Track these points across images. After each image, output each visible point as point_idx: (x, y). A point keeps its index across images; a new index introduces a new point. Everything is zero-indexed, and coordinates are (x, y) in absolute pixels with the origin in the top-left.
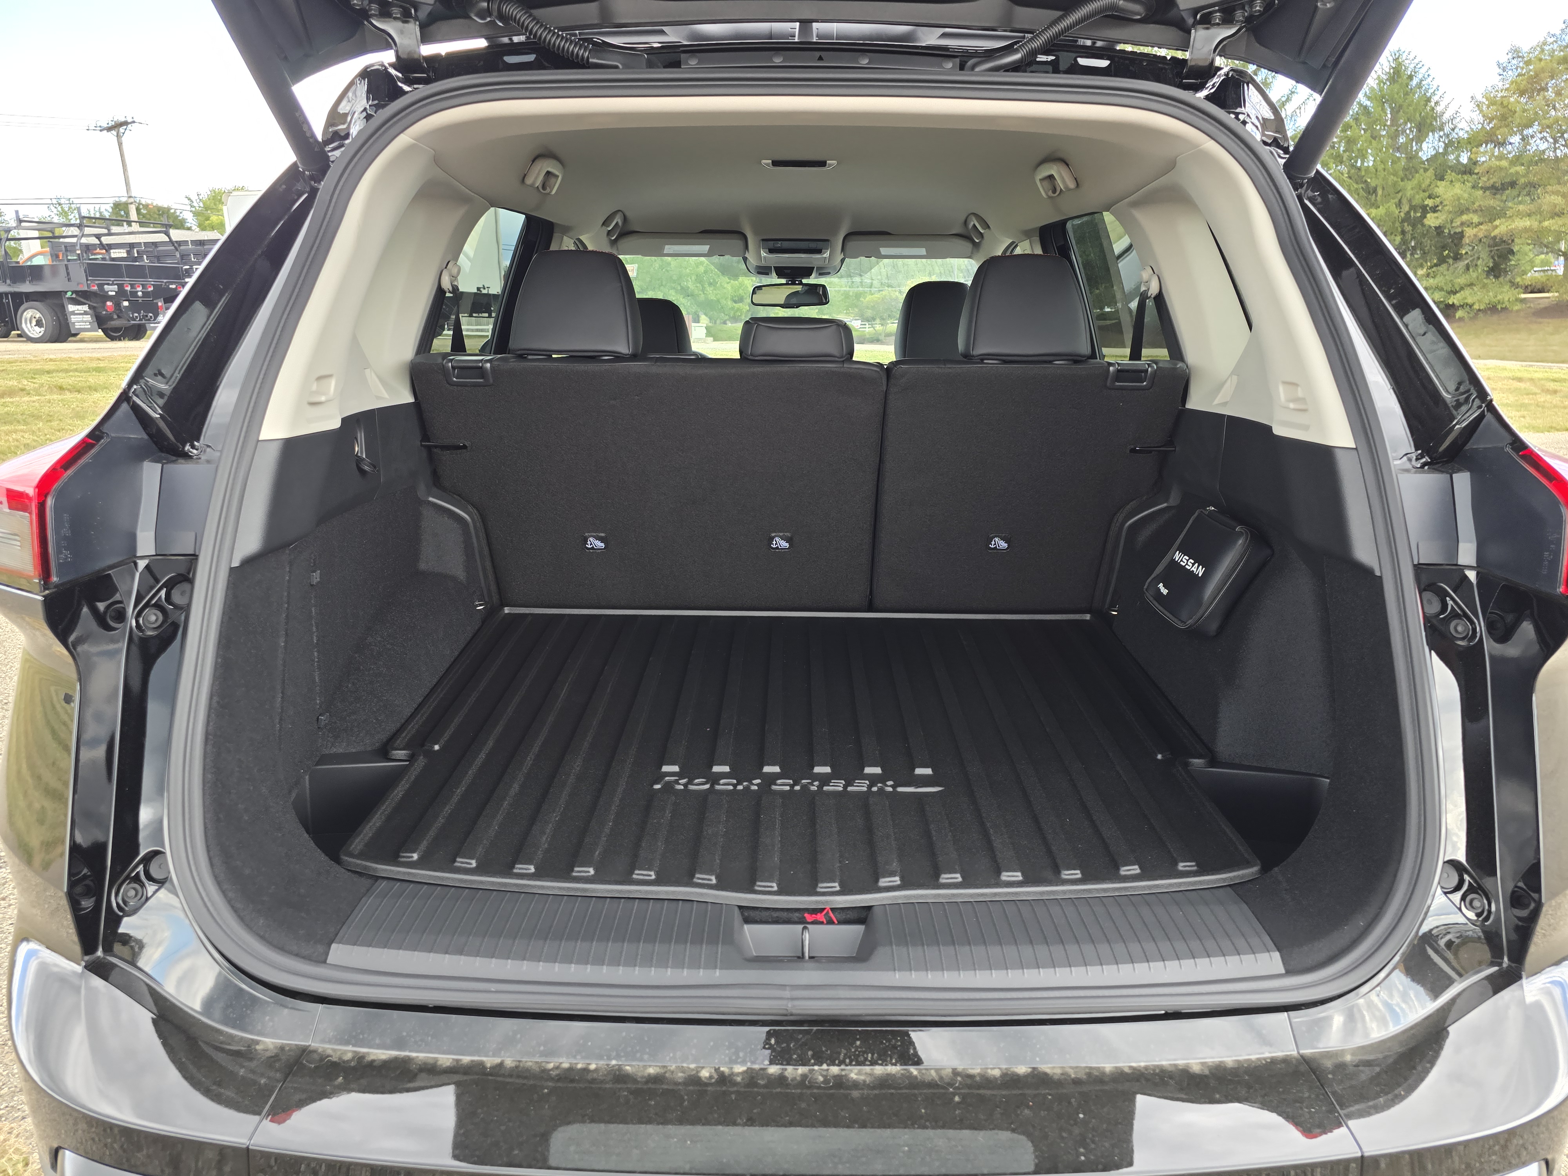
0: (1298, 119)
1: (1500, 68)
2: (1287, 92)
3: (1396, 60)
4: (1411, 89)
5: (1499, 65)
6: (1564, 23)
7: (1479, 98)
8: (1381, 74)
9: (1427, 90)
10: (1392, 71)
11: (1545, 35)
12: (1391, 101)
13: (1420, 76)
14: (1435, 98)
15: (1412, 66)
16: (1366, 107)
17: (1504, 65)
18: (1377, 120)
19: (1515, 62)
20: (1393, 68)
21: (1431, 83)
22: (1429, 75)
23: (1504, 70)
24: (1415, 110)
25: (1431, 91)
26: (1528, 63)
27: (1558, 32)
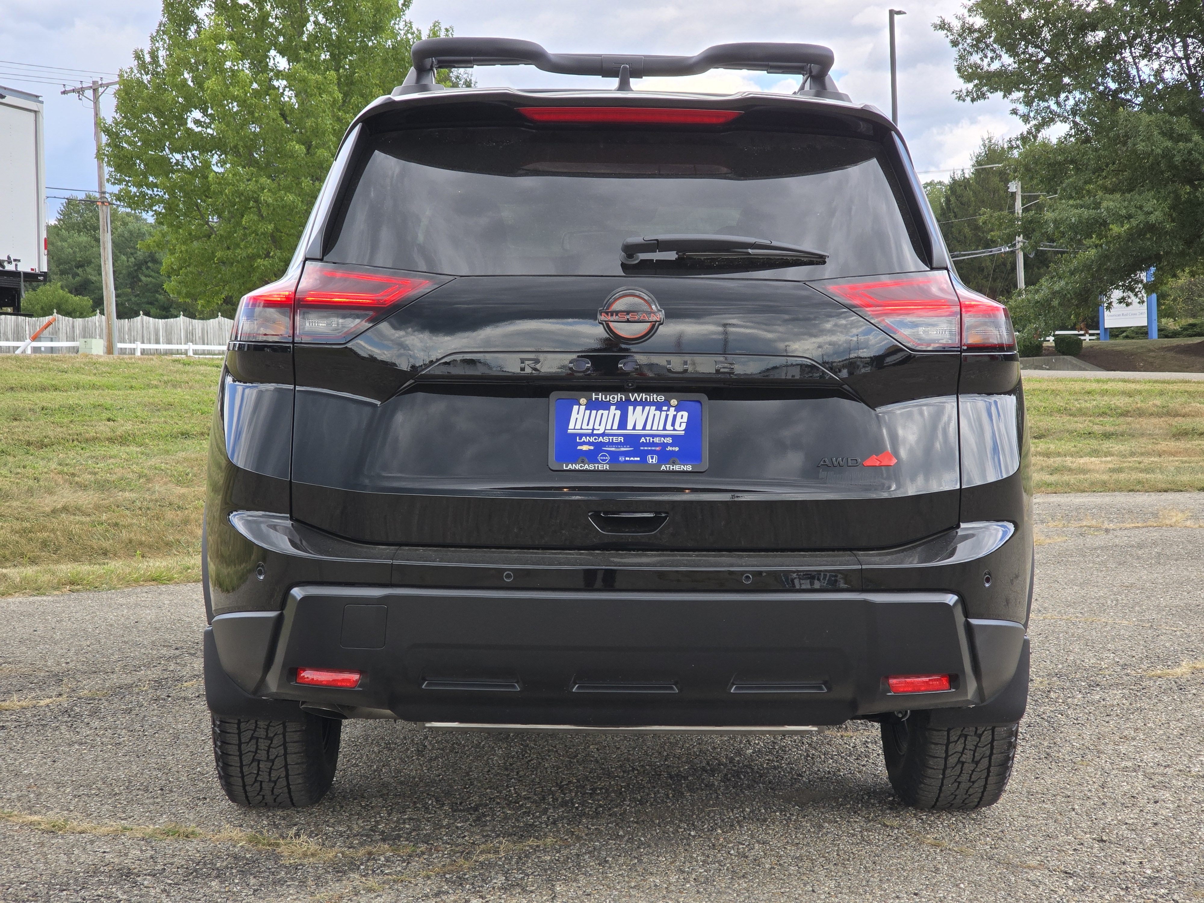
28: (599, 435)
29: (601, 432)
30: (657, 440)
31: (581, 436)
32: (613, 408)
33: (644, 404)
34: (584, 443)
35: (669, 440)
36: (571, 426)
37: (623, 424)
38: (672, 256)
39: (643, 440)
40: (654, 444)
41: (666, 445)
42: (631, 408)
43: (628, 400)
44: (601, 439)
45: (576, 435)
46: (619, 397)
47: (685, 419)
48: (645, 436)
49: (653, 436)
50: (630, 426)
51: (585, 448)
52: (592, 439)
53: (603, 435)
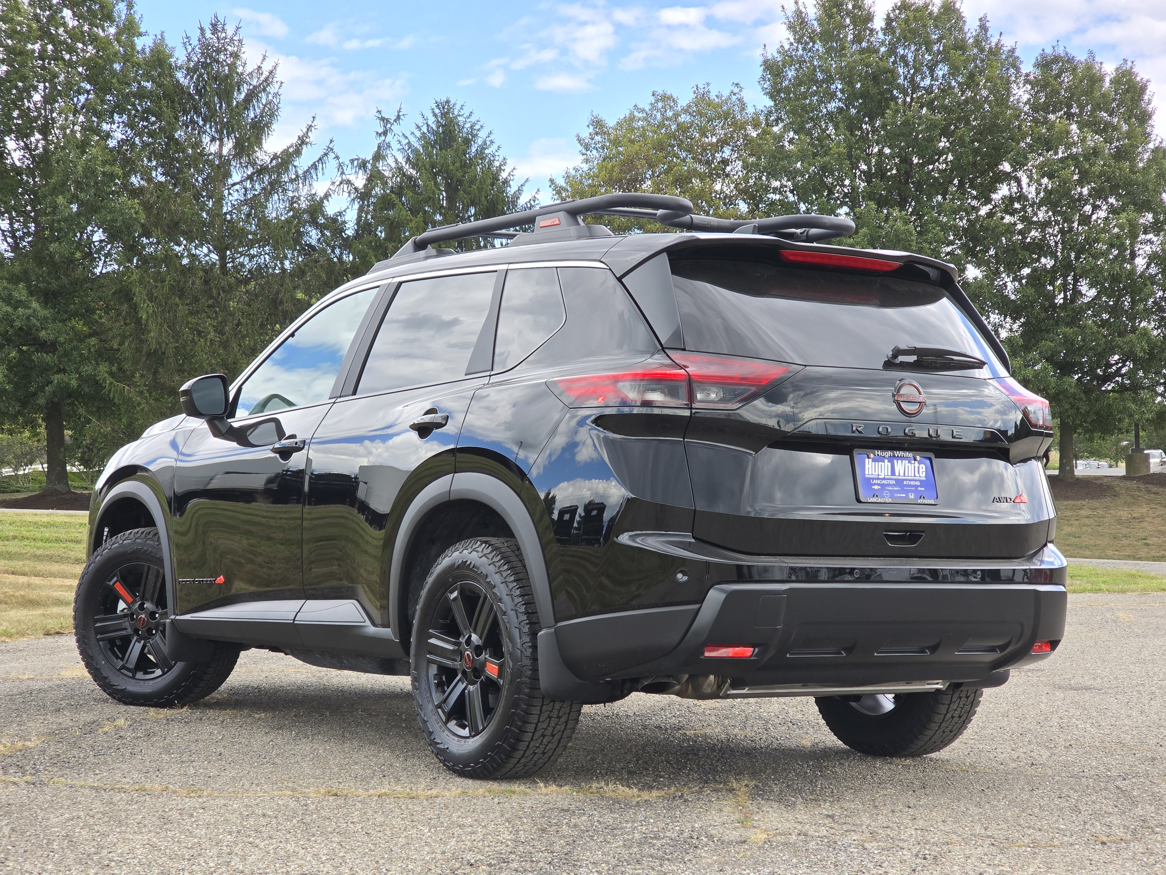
0: (315, 184)
1: (582, 145)
2: (294, 140)
3: (444, 115)
4: (470, 159)
5: (579, 140)
6: (653, 95)
7: (561, 182)
8: (426, 131)
9: (491, 163)
10: (441, 130)
11: (631, 107)
12: (444, 171)
13: (480, 141)
14: (504, 175)
15: (468, 125)
16: (410, 178)
17: (586, 141)
18: (430, 198)
19: (598, 138)
20: (443, 126)
21: (496, 154)
22: (492, 142)
23: (587, 147)
24: (480, 190)
25: (497, 164)
26: (616, 143)
27: (647, 108)
28: (882, 479)
29: (882, 477)
30: (912, 483)
31: (873, 479)
32: (886, 461)
33: (902, 458)
34: (875, 484)
35: (918, 483)
36: (867, 473)
37: (893, 473)
38: (912, 359)
39: (905, 483)
40: (911, 486)
41: (916, 486)
42: (895, 461)
43: (894, 456)
44: (883, 482)
45: (870, 479)
46: (889, 453)
47: (924, 470)
48: (906, 480)
49: (910, 480)
50: (897, 474)
51: (876, 487)
52: (879, 482)
53: (884, 479)
